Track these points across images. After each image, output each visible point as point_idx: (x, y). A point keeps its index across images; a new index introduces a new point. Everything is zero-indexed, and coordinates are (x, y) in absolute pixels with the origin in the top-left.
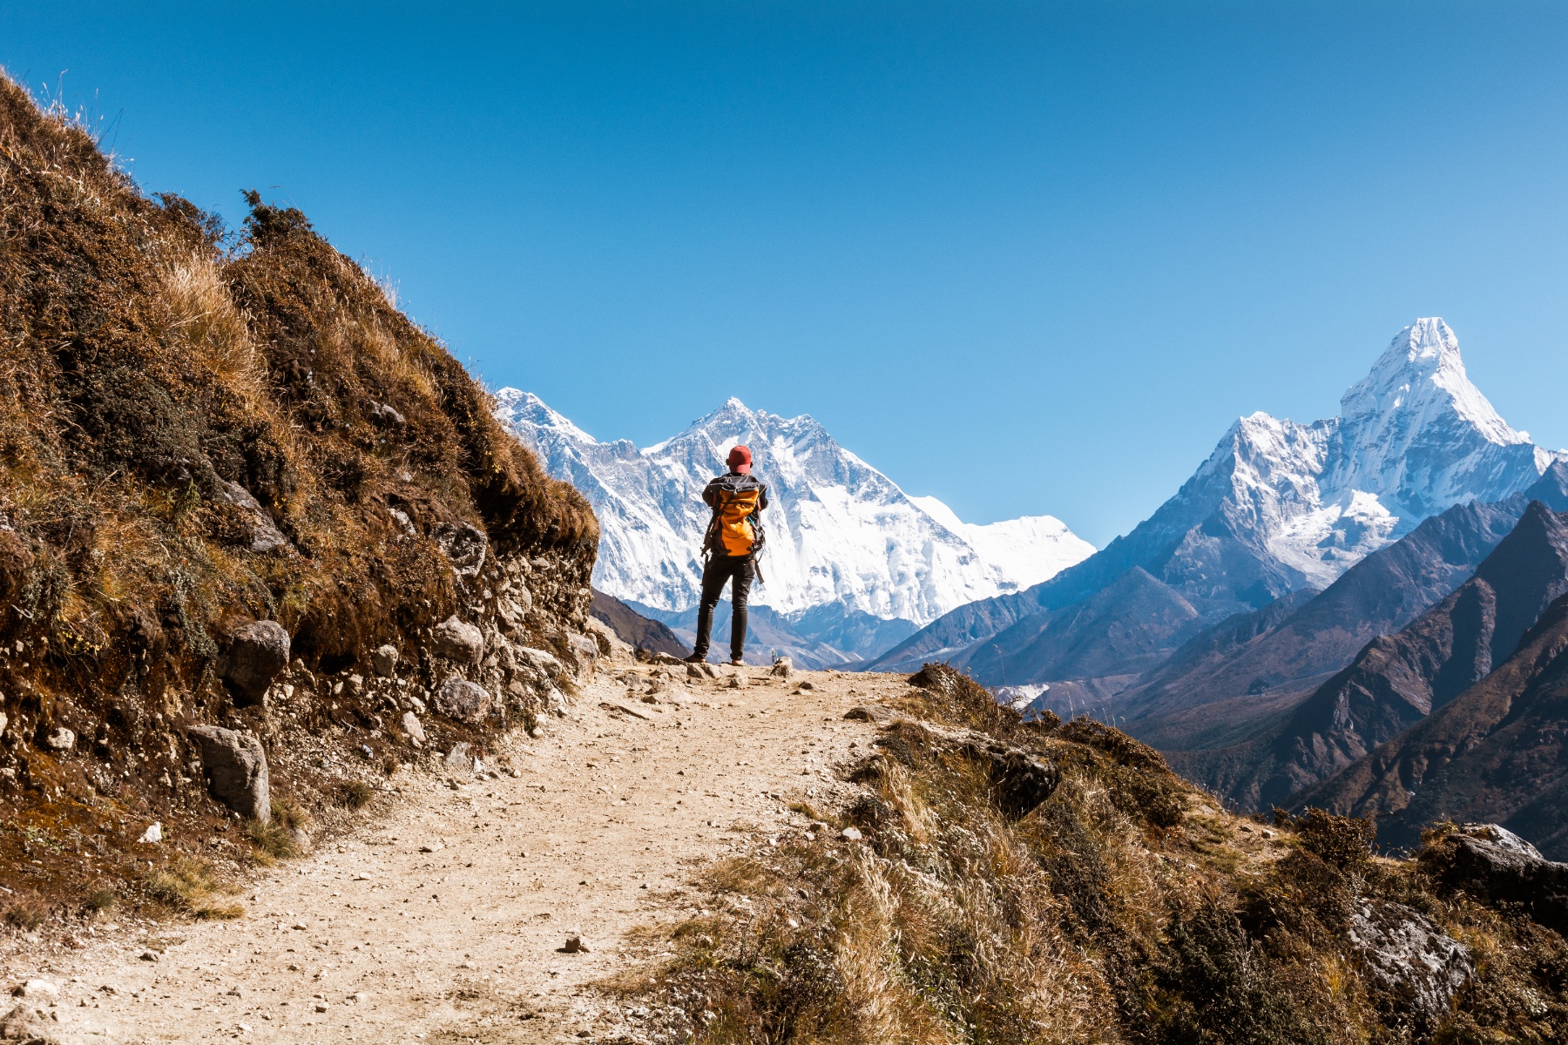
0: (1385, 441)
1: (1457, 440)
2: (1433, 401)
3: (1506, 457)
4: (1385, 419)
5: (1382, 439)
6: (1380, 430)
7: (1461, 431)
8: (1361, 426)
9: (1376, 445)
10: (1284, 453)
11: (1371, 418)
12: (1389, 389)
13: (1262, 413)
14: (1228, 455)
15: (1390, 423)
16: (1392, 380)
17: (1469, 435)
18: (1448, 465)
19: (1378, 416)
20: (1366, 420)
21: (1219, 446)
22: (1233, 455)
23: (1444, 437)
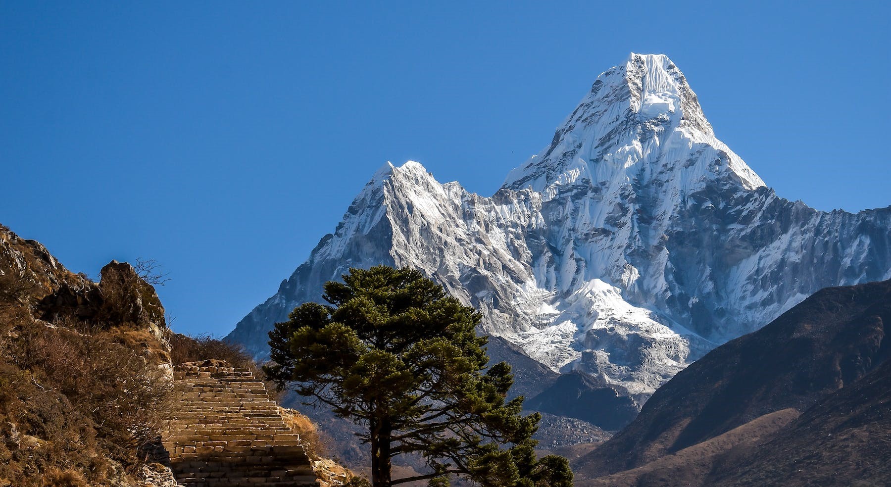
0: (621, 226)
1: (747, 220)
2: (691, 163)
3: (864, 228)
4: (611, 195)
5: (614, 222)
6: (606, 208)
7: (750, 206)
8: (570, 206)
9: (605, 232)
10: (461, 232)
11: (583, 193)
12: (606, 151)
13: (418, 165)
14: (377, 218)
15: (623, 197)
16: (609, 137)
17: (771, 209)
18: (738, 261)
19: (596, 190)
20: (577, 197)
21: (352, 211)
22: (385, 221)
23: (724, 218)
